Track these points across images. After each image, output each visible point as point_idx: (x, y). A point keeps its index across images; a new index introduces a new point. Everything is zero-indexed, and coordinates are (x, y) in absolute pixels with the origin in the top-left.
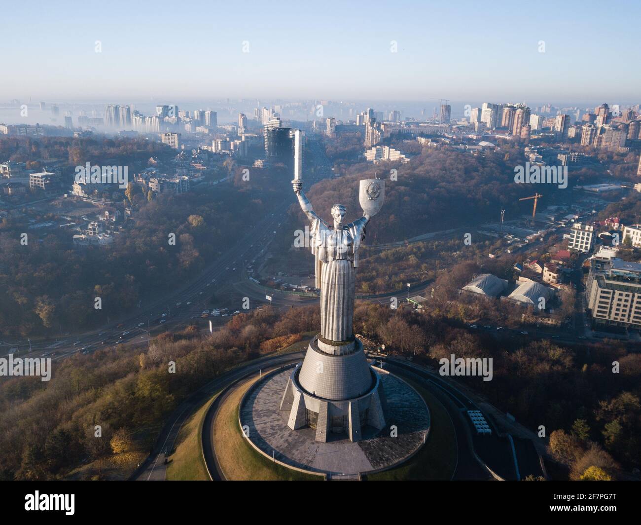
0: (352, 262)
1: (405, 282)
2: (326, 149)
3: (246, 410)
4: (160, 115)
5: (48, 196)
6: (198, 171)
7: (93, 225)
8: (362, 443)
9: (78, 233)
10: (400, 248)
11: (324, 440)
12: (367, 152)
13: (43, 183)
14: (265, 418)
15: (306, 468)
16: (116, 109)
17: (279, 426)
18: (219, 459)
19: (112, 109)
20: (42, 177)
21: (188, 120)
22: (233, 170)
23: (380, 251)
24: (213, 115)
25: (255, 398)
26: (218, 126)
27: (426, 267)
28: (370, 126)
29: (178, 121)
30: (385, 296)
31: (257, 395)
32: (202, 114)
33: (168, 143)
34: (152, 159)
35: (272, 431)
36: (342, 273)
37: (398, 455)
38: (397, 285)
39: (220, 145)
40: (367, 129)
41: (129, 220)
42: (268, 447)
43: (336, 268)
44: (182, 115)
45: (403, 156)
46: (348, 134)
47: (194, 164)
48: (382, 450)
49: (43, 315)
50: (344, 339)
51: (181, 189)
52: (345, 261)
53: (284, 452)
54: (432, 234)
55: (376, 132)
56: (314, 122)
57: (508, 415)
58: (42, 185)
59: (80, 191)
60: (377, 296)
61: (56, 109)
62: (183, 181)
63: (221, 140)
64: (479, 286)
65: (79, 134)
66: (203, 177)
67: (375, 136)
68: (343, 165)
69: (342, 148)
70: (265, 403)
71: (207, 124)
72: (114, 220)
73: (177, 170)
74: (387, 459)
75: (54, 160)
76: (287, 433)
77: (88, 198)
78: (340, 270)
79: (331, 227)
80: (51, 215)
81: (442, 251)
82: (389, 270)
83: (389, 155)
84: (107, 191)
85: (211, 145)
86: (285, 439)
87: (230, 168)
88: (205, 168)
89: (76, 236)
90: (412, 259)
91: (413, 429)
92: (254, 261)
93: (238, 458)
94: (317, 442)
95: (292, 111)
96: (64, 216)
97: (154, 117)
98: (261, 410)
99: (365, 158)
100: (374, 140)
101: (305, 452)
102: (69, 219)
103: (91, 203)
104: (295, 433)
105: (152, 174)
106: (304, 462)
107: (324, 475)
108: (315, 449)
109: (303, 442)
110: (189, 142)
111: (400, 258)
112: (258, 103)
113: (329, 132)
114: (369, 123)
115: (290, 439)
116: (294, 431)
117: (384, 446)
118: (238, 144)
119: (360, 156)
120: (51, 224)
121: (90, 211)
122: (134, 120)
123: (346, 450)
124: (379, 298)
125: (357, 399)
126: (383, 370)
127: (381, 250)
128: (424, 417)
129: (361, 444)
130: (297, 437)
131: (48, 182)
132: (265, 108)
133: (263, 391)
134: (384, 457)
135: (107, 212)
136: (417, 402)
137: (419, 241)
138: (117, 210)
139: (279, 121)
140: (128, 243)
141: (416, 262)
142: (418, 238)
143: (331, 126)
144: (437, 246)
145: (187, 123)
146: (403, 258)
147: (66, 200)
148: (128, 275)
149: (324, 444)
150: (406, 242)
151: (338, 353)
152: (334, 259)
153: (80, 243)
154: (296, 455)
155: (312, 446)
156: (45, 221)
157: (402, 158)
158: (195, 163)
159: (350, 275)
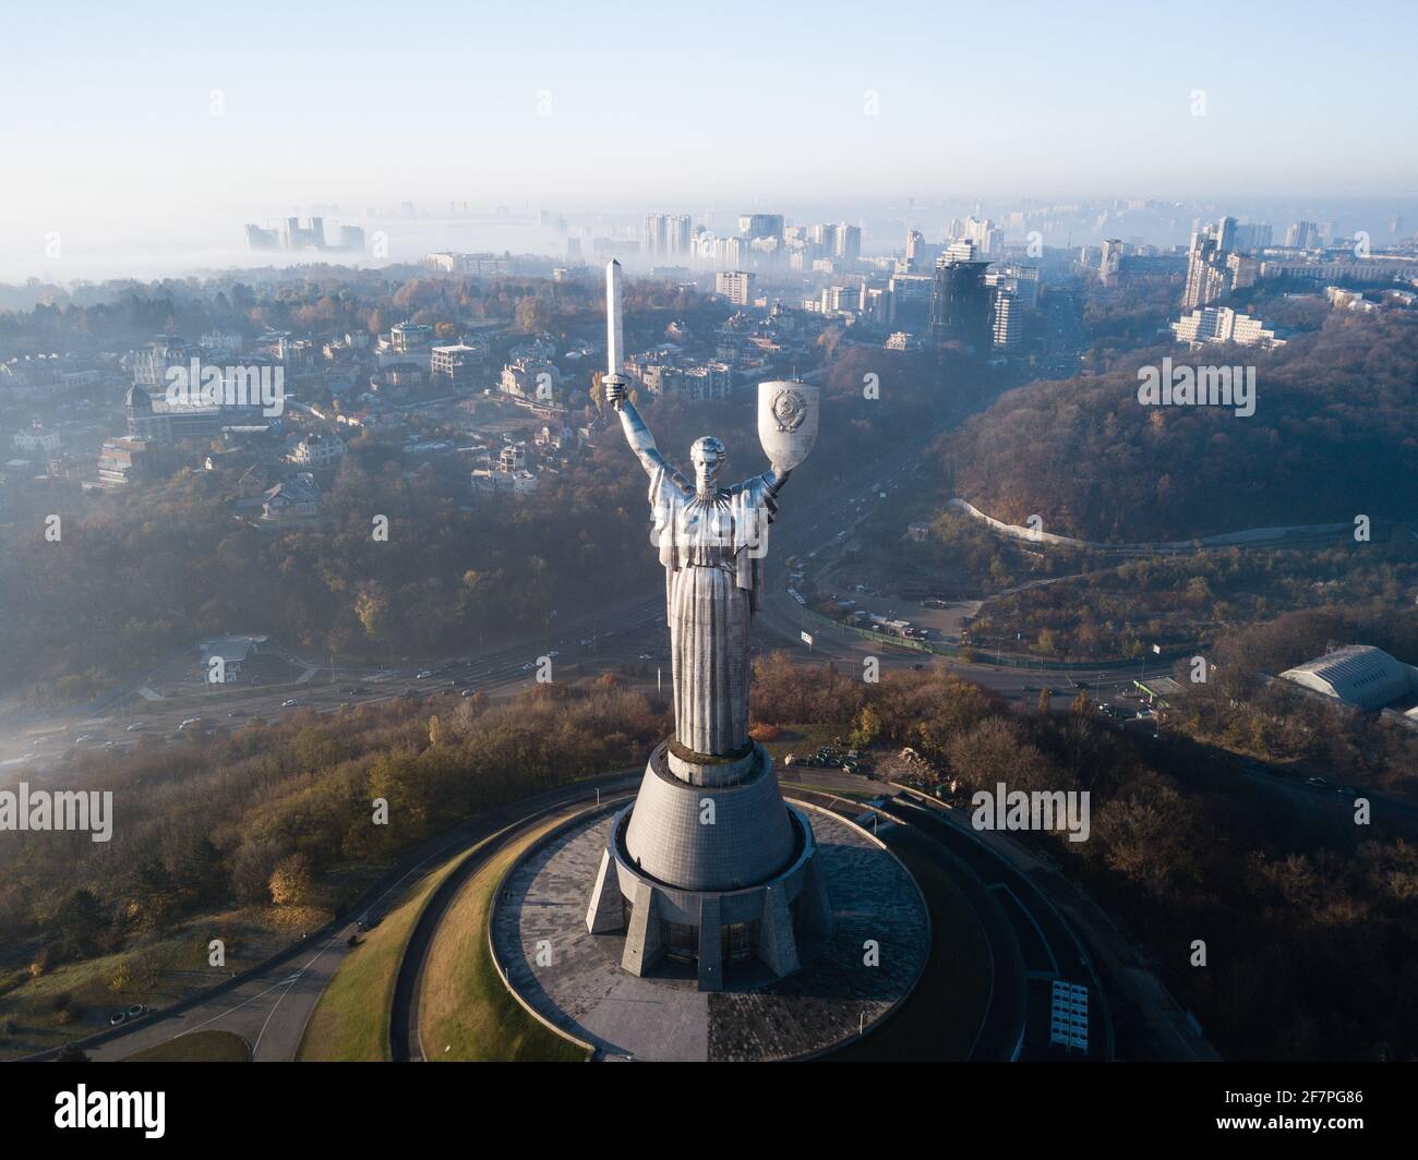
0: (733, 576)
1: (1149, 640)
2: (1084, 310)
3: (528, 869)
4: (745, 233)
5: (458, 392)
6: (761, 353)
7: (510, 452)
8: (718, 996)
9: (483, 466)
10: (1174, 558)
11: (637, 970)
12: (1179, 322)
13: (451, 366)
14: (554, 894)
15: (566, 1023)
16: (663, 221)
17: (569, 917)
18: (432, 959)
19: (654, 222)
20: (451, 354)
21: (800, 244)
22: (835, 353)
23: (1120, 560)
24: (854, 233)
25: (560, 847)
26: (861, 258)
27: (1225, 612)
28: (1200, 258)
29: (778, 249)
30: (1089, 669)
31: (568, 841)
32: (830, 233)
33: (727, 293)
34: (673, 327)
35: (547, 926)
36: (708, 597)
37: (784, 1045)
38: (1125, 645)
39: (836, 298)
40: (1191, 265)
41: (584, 447)
42: (517, 958)
43: (695, 584)
44: (789, 234)
45: (1270, 334)
46: (1147, 277)
47: (755, 340)
48: (752, 1024)
49: (365, 615)
50: (719, 752)
51: (711, 391)
52: (716, 570)
53: (543, 976)
54: (1279, 531)
55: (1214, 273)
56: (1083, 250)
57: (1190, 1017)
58: (449, 369)
59: (512, 384)
60: (1066, 667)
61: (562, 223)
62: (716, 374)
63: (842, 289)
64: (1322, 674)
65: (562, 272)
66: (770, 367)
67: (1209, 283)
68: (1112, 349)
69: (1122, 309)
70: (572, 862)
71: (839, 253)
72: (558, 446)
73: (719, 350)
74: (754, 1049)
75: (492, 322)
76: (573, 937)
77: (526, 399)
78: (702, 593)
79: (690, 489)
80: (447, 427)
81: (1287, 574)
82: (1125, 608)
83: (1233, 330)
84: (562, 387)
85: (819, 299)
86: (564, 949)
87: (830, 349)
88: (778, 347)
89: (477, 472)
90: (1197, 587)
91: (860, 993)
92: (812, 555)
93: (455, 968)
94: (624, 972)
95: (1051, 225)
96: (471, 431)
97: (731, 240)
98: (555, 877)
99: (1173, 335)
100: (1207, 293)
101: (584, 987)
102: (477, 437)
103: (528, 409)
104: (590, 940)
105: (659, 356)
106: (569, 1009)
107: (589, 1047)
108: (610, 986)
109: (594, 965)
110: (782, 292)
111: (1165, 580)
112: (978, 207)
113: (1104, 270)
114: (1199, 253)
115: (572, 952)
116: (592, 936)
117: (765, 1017)
118: (875, 296)
119: (1160, 331)
120: (443, 445)
121: (520, 423)
122: (693, 245)
123: (674, 1006)
124: (1072, 673)
125: (720, 894)
126: (876, 840)
127: (1123, 558)
128: (905, 971)
129: (715, 1000)
130: (589, 950)
131: (460, 364)
132: (973, 218)
133: (585, 836)
134: (749, 1044)
135: (546, 429)
136: (912, 931)
137: (1231, 544)
138: (565, 426)
139: (969, 246)
140: (560, 493)
141: (1203, 594)
142: (1231, 536)
143: (1110, 258)
144: (1277, 561)
145: (796, 250)
146: (1175, 581)
147: (485, 401)
148: (535, 557)
149: (633, 981)
150: (1196, 543)
151: (698, 781)
152: (690, 564)
153: (482, 487)
154: (562, 991)
155: (608, 977)
156: (432, 438)
157: (1267, 340)
158: (759, 336)
159: (729, 603)
